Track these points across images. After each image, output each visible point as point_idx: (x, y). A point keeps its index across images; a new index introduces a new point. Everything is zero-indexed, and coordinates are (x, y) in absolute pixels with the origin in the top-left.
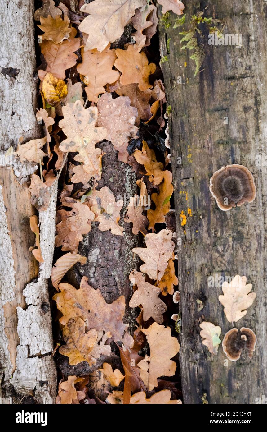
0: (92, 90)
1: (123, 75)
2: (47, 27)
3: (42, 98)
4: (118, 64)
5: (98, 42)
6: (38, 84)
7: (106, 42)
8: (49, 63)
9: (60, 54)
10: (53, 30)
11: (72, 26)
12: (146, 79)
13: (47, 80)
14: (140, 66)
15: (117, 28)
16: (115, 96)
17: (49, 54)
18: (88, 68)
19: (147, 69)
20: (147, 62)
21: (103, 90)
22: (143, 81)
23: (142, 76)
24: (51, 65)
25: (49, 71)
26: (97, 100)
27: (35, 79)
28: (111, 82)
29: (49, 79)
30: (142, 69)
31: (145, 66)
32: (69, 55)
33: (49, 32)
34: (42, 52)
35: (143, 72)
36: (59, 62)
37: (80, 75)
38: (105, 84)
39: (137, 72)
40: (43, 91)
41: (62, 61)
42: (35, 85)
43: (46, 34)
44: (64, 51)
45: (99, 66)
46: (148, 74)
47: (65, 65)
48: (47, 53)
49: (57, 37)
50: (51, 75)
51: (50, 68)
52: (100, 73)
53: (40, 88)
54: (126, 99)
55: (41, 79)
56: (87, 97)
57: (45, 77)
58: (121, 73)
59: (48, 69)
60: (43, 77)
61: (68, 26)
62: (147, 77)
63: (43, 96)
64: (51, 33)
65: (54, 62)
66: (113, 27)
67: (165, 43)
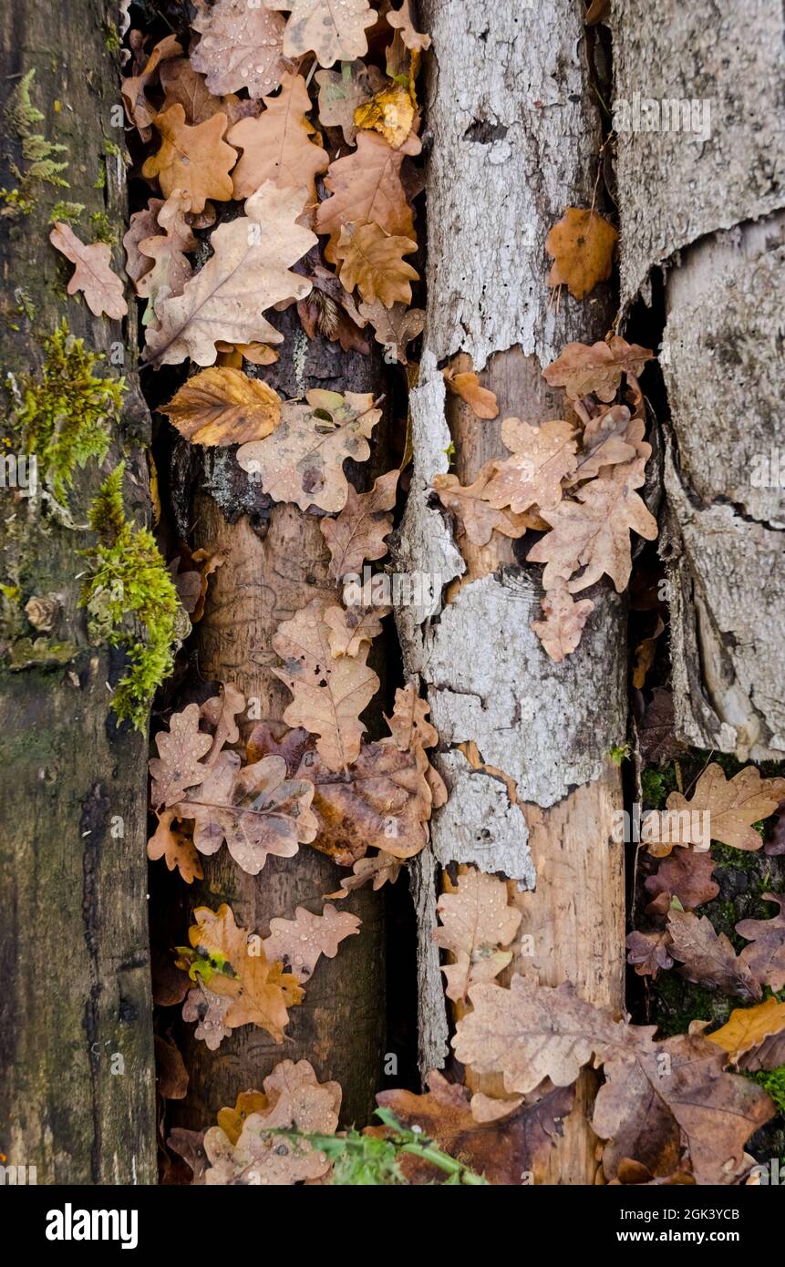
0: (294, 104)
1: (218, 135)
2: (395, 273)
3: (414, 96)
4: (228, 158)
5: (274, 205)
6: (422, 127)
7: (254, 204)
8: (394, 174)
9: (367, 194)
10: (382, 263)
11: (334, 265)
12: (168, 139)
13: (400, 131)
14: (180, 164)
15: (226, 241)
16: (243, 94)
17: (392, 204)
18: (301, 157)
19: (163, 162)
20: (162, 179)
21: (268, 101)
22: (176, 131)
23: (175, 143)
24: (388, 167)
25: (396, 154)
26: (285, 79)
27: (430, 134)
28: (249, 121)
29: (396, 134)
30: (174, 158)
31: (167, 168)
32: (346, 187)
33: (391, 259)
34: (410, 211)
35: (173, 152)
36: (370, 173)
37: (322, 144)
38: (264, 115)
39: (187, 149)
40: (412, 110)
41: (362, 173)
42: (432, 122)
43: (399, 253)
44: (358, 200)
45: (276, 160)
46: (163, 150)
47: (357, 165)
48: (397, 206)
49: (372, 244)
50: (390, 141)
51: (392, 162)
52: (273, 143)
53: (419, 119)
54: (216, 88)
55: (414, 135)
56: (308, 89)
57: (404, 138)
58: (225, 139)
59: (398, 158)
60: (410, 139)
61: (345, 265)
62: (165, 143)
63: (412, 100)
64: (387, 256)
65: (381, 176)
66: (235, 244)
67: (109, 184)
